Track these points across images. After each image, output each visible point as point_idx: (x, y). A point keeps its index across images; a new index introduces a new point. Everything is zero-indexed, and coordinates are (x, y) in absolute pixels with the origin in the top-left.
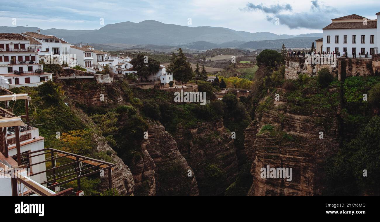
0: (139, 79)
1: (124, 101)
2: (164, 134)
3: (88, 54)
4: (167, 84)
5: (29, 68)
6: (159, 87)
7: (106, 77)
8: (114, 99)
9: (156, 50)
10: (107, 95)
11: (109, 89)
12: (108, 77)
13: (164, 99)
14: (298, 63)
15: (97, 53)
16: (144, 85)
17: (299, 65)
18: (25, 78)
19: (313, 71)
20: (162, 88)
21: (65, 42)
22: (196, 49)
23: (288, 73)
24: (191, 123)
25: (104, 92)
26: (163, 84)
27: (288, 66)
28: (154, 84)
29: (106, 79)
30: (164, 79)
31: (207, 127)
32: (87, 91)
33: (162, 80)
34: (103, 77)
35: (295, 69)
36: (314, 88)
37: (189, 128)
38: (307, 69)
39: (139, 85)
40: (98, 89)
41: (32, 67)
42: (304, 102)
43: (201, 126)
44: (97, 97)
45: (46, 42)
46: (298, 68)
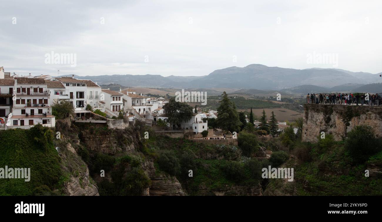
0: (170, 125)
1: (135, 150)
2: (177, 193)
3: (117, 98)
4: (199, 134)
5: (39, 110)
6: (188, 137)
7: (119, 123)
8: (123, 147)
9: (257, 95)
10: (117, 142)
11: (119, 136)
12: (121, 122)
13: (191, 151)
14: (322, 115)
15: (132, 97)
16: (173, 133)
17: (324, 118)
18: (29, 120)
19: (346, 130)
20: (191, 138)
21: (97, 85)
22: (300, 94)
23: (307, 130)
24: (218, 184)
25: (114, 138)
26: (195, 133)
27: (307, 120)
28: (184, 133)
29: (118, 124)
30: (196, 128)
31: (237, 192)
32: (98, 136)
33: (194, 128)
34: (115, 122)
35: (316, 124)
36: (337, 163)
37: (214, 190)
38: (335, 127)
39: (168, 133)
40: (108, 135)
41: (42, 109)
42: (317, 187)
43: (229, 190)
44: (106, 144)
45: (73, 86)
46: (321, 123)
